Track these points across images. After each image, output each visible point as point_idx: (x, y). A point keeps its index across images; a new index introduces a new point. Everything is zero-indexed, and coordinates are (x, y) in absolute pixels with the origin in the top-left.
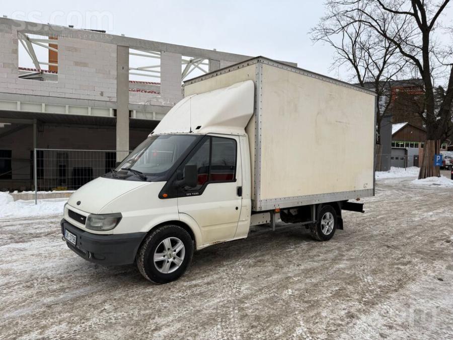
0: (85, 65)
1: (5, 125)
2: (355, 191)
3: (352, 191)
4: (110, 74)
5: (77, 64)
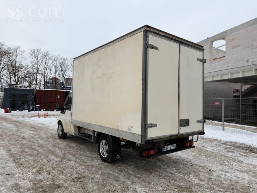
0: (238, 46)
1: (251, 86)
2: (118, 130)
3: (115, 129)
4: (253, 46)
5: (234, 47)
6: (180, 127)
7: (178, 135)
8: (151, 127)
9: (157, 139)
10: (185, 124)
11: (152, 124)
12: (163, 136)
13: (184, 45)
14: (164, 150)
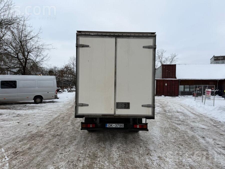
6: (117, 109)
7: (113, 115)
8: (82, 106)
9: (88, 116)
10: (123, 107)
11: (83, 104)
12: (95, 114)
13: (122, 37)
14: (108, 127)
